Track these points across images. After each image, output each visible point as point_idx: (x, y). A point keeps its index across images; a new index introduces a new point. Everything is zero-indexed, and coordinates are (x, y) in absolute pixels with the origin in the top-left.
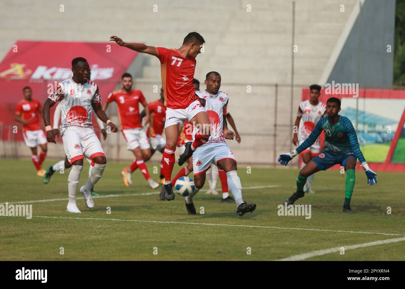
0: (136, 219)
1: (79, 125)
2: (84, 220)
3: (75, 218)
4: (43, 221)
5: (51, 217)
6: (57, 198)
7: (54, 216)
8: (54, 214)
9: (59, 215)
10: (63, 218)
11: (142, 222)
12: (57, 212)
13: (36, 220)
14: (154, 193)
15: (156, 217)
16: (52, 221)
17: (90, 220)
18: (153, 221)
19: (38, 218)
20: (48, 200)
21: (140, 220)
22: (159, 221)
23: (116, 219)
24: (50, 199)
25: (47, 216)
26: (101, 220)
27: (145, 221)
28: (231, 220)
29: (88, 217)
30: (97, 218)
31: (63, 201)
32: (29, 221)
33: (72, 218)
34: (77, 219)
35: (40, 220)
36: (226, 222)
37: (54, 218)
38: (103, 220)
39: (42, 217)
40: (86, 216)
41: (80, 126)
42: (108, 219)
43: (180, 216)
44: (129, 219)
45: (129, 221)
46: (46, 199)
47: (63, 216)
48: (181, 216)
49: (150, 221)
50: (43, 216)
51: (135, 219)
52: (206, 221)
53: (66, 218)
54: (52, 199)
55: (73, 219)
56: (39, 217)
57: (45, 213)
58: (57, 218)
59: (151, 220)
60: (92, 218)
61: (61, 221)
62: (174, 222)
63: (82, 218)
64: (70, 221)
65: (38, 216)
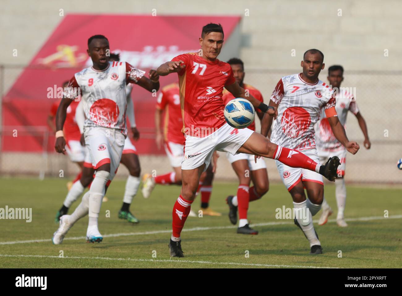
0: (233, 262)
1: (108, 125)
2: (161, 262)
3: (149, 260)
4: (105, 264)
5: (115, 259)
6: (122, 232)
7: (119, 257)
8: (119, 255)
9: (126, 257)
10: (132, 260)
11: (241, 265)
12: (123, 252)
13: (94, 263)
14: (257, 225)
15: (260, 259)
16: (117, 264)
17: (170, 262)
18: (257, 264)
19: (97, 260)
20: (111, 235)
21: (238, 263)
22: (264, 263)
23: (204, 261)
24: (113, 233)
25: (109, 257)
26: (185, 263)
27: (245, 264)
28: (366, 262)
29: (166, 259)
30: (179, 261)
31: (132, 236)
32: (84, 265)
33: (143, 260)
34: (151, 262)
35: (100, 262)
36: (359, 265)
37: (119, 259)
38: (187, 263)
39: (102, 258)
40: (163, 257)
41: (110, 128)
42: (194, 262)
43: (294, 256)
44: (223, 261)
45: (224, 263)
46: (108, 233)
47: (131, 258)
48: (296, 256)
49: (253, 265)
50: (104, 257)
51: (231, 261)
52: (330, 263)
53: (136, 260)
54: (117, 233)
55: (145, 261)
56: (99, 259)
57: (107, 253)
58: (124, 259)
59: (253, 263)
60: (172, 259)
61: (128, 264)
62: (286, 266)
63: (157, 261)
64: (142, 264)
65: (97, 258)
